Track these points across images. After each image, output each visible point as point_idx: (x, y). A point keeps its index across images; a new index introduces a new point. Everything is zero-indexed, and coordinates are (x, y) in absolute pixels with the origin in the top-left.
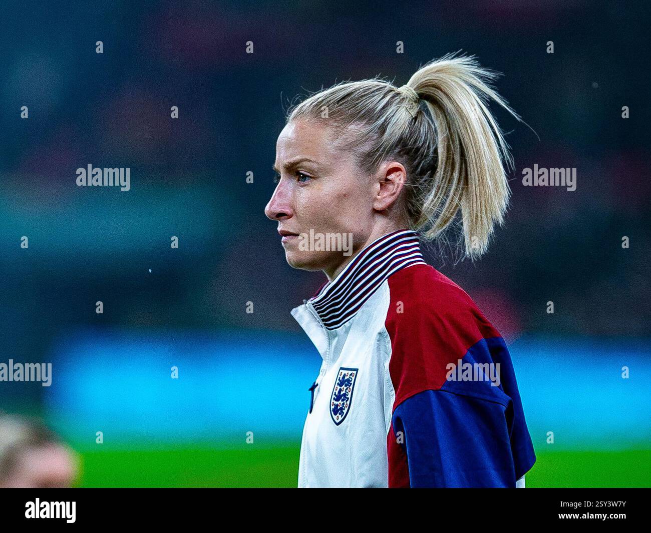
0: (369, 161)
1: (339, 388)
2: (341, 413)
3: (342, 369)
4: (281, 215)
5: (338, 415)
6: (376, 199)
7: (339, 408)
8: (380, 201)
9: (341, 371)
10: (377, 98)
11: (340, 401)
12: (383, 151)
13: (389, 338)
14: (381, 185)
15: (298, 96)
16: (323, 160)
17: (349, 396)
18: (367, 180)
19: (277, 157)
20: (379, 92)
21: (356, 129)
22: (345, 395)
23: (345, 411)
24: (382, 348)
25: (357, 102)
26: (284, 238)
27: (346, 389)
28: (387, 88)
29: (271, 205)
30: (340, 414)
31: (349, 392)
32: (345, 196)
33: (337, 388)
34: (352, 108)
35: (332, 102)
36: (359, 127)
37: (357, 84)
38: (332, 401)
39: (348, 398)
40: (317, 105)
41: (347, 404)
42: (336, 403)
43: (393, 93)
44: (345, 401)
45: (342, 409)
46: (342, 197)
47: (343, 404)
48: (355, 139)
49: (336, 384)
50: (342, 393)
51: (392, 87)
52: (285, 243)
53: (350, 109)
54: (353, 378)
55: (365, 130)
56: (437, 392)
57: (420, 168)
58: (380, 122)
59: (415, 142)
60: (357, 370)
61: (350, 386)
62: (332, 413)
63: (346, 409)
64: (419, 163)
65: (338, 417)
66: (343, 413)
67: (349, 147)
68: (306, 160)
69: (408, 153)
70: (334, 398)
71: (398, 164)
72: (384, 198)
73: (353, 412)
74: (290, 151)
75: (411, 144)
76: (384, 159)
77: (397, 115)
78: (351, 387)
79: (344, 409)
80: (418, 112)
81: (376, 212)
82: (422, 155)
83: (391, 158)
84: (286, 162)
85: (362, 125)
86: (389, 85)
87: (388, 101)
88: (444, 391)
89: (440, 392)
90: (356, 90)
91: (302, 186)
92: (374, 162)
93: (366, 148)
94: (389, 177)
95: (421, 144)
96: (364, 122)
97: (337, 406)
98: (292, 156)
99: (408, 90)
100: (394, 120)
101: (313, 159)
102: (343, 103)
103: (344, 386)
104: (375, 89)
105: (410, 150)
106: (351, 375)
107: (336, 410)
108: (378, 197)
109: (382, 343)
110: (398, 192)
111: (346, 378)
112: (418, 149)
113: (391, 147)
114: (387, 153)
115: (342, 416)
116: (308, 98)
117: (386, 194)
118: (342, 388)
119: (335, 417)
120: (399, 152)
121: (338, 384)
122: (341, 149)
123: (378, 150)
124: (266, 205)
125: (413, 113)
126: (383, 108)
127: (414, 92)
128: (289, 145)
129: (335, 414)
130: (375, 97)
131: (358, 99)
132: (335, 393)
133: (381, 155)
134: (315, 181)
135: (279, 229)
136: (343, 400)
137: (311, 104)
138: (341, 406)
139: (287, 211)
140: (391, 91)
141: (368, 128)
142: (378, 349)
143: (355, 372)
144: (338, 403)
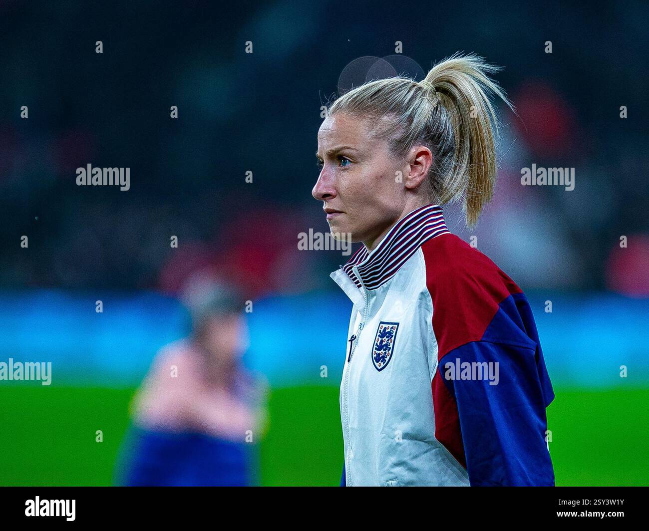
0: (400, 147)
1: (380, 339)
2: (384, 361)
3: (381, 323)
4: (326, 196)
5: (380, 362)
6: (407, 179)
7: (381, 356)
8: (411, 180)
9: (381, 325)
10: (404, 92)
11: (382, 351)
12: (412, 137)
13: (430, 298)
14: (412, 166)
15: (334, 94)
16: (361, 147)
17: (391, 346)
18: (400, 163)
19: (319, 146)
20: (404, 87)
21: (388, 119)
22: (386, 345)
23: (387, 359)
24: (423, 306)
25: (388, 96)
26: (328, 216)
27: (388, 340)
28: (410, 84)
29: (317, 187)
30: (382, 362)
31: (391, 342)
32: (381, 177)
33: (378, 339)
34: (384, 101)
35: (365, 97)
36: (390, 118)
37: (385, 82)
38: (374, 350)
39: (390, 348)
40: (352, 101)
41: (389, 353)
42: (378, 352)
43: (416, 87)
44: (387, 351)
45: (384, 357)
46: (380, 178)
47: (385, 353)
48: (388, 128)
49: (378, 336)
50: (384, 343)
51: (414, 82)
52: (330, 219)
53: (382, 102)
54: (395, 331)
55: (395, 121)
56: (479, 343)
57: (442, 151)
58: (408, 112)
59: (437, 129)
60: (398, 324)
61: (391, 338)
62: (374, 360)
63: (388, 357)
64: (441, 147)
65: (380, 364)
66: (385, 360)
67: (382, 136)
68: (347, 148)
69: (432, 138)
70: (376, 348)
71: (426, 148)
72: (415, 177)
73: (395, 360)
74: (332, 141)
75: (434, 130)
76: (413, 145)
77: (422, 106)
78: (393, 339)
79: (386, 358)
80: (438, 103)
81: (408, 190)
82: (444, 140)
83: (419, 143)
84: (329, 150)
85: (393, 116)
86: (411, 81)
87: (413, 94)
88: (484, 341)
89: (481, 342)
90: (385, 86)
91: (343, 170)
92: (405, 148)
93: (398, 135)
94: (418, 160)
95: (442, 130)
96: (395, 113)
97: (379, 354)
98: (333, 145)
99: (426, 84)
100: (419, 111)
101: (352, 146)
102: (376, 98)
103: (385, 338)
104: (401, 84)
105: (434, 136)
106: (392, 328)
107: (378, 359)
108: (409, 177)
109: (424, 302)
110: (426, 172)
111: (387, 331)
112: (440, 135)
113: (419, 134)
114: (416, 139)
115: (384, 363)
116: (343, 95)
117: (416, 174)
118: (383, 339)
119: (377, 364)
120: (425, 138)
121: (379, 336)
122: (376, 137)
123: (407, 137)
124: (313, 188)
125: (435, 104)
126: (410, 100)
127: (432, 86)
128: (330, 136)
129: (377, 362)
130: (402, 92)
131: (388, 94)
132: (377, 343)
133: (410, 141)
134: (355, 165)
135: (325, 207)
136: (384, 350)
137: (348, 100)
138: (383, 355)
139: (332, 192)
140: (414, 86)
141: (399, 118)
142: (420, 306)
143: (396, 326)
144: (380, 352)
